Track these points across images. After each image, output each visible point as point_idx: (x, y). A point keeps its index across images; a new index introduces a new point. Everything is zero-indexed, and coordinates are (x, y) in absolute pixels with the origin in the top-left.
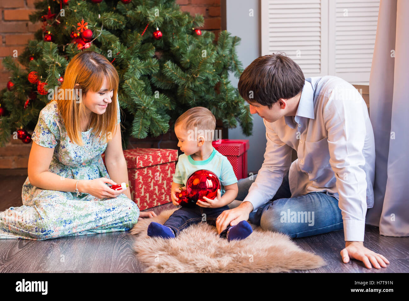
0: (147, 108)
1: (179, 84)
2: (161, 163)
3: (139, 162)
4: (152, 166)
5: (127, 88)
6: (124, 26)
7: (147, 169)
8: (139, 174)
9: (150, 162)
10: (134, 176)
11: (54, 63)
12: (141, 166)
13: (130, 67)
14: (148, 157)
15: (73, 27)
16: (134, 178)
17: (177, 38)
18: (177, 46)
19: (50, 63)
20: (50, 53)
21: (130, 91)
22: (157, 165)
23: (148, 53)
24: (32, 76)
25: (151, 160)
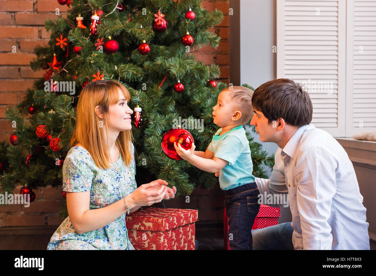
0: (172, 168)
1: (202, 141)
2: (184, 224)
3: (165, 224)
4: (176, 228)
5: (149, 146)
6: (142, 79)
7: (172, 232)
8: (164, 237)
9: (175, 224)
10: (160, 239)
11: (69, 117)
12: (167, 228)
13: (152, 123)
14: (173, 218)
15: (87, 79)
16: (160, 242)
17: (197, 91)
18: (197, 99)
19: (64, 118)
20: (63, 106)
21: (153, 149)
22: (179, 227)
23: (168, 107)
24: (41, 130)
25: (175, 222)
